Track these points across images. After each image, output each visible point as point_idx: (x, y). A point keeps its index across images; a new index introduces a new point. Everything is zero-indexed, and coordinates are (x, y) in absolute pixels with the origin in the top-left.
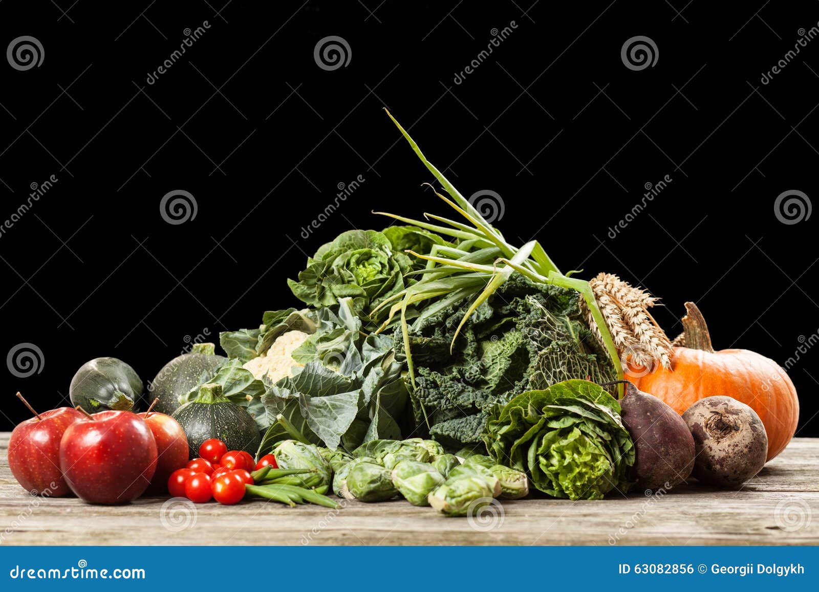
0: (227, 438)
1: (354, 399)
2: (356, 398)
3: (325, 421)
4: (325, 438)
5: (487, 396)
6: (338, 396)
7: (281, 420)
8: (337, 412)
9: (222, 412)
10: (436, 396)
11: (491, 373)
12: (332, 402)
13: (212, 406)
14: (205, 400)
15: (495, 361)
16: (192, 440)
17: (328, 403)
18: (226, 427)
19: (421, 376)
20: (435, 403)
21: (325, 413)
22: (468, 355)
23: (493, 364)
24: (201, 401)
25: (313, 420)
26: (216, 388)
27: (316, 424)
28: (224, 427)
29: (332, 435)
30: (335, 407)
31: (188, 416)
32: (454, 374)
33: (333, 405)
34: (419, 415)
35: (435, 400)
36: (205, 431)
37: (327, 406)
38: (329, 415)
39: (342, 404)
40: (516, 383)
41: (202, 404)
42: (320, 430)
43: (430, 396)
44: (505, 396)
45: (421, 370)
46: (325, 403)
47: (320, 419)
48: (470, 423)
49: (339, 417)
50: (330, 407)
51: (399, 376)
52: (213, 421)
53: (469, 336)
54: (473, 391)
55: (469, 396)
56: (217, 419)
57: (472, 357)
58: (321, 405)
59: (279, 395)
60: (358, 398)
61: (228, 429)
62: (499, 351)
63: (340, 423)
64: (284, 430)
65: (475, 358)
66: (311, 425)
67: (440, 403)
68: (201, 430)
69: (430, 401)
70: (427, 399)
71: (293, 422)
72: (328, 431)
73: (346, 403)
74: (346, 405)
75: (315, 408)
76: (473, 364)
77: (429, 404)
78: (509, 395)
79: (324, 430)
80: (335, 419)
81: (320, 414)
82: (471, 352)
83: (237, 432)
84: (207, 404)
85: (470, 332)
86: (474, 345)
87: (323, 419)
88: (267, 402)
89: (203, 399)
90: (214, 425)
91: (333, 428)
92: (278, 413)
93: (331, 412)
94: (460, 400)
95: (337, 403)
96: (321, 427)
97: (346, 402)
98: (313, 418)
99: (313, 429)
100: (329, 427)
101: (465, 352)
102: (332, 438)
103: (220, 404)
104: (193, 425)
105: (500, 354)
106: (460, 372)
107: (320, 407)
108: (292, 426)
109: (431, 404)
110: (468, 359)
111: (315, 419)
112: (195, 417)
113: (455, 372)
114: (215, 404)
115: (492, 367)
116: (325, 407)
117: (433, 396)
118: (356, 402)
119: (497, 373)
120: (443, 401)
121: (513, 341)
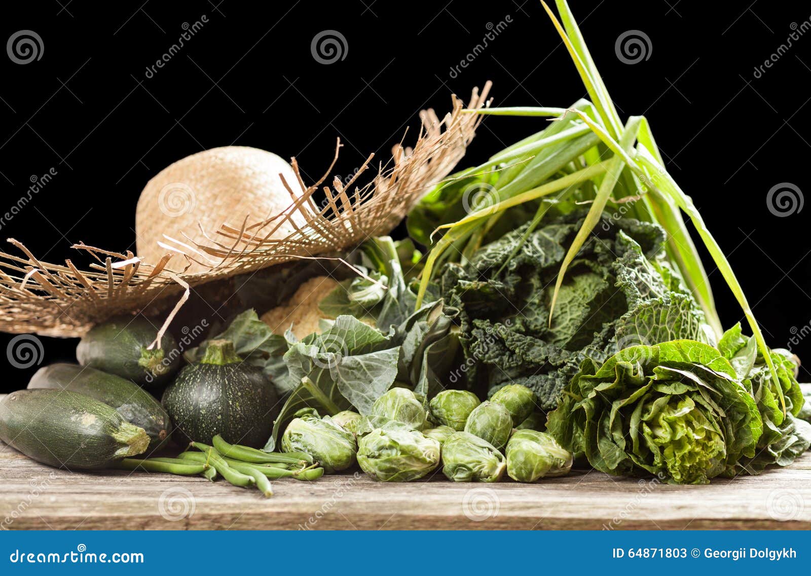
0: (240, 407)
1: (392, 359)
2: (395, 358)
3: (359, 385)
4: (359, 404)
5: (560, 351)
6: (374, 355)
7: (307, 384)
8: (372, 374)
9: (234, 375)
10: (497, 352)
11: (560, 324)
12: (367, 362)
13: (222, 367)
14: (214, 360)
15: (564, 310)
16: (200, 409)
17: (362, 363)
18: (240, 394)
19: (478, 328)
20: (497, 360)
21: (358, 375)
22: (533, 304)
23: (562, 313)
24: (208, 362)
25: (344, 384)
26: (227, 345)
27: (347, 388)
28: (237, 394)
29: (366, 402)
30: (370, 367)
31: (194, 380)
32: (518, 326)
33: (368, 366)
34: (473, 374)
35: (496, 357)
36: (215, 398)
37: (362, 367)
38: (363, 377)
39: (379, 365)
40: (595, 334)
41: (211, 366)
42: (353, 396)
43: (490, 352)
44: (585, 353)
45: (477, 322)
46: (359, 363)
47: (352, 382)
48: (542, 386)
49: (375, 380)
50: (365, 368)
51: (448, 331)
52: (224, 385)
53: (535, 281)
54: (544, 345)
55: (540, 350)
56: (229, 384)
57: (539, 306)
58: (355, 366)
59: (305, 353)
60: (398, 358)
61: (242, 396)
62: (569, 299)
63: (376, 388)
64: (310, 395)
65: (542, 308)
66: (342, 390)
67: (501, 360)
68: (210, 397)
69: (490, 358)
70: (487, 356)
71: (321, 386)
72: (362, 397)
73: (384, 364)
74: (384, 367)
75: (347, 370)
76: (538, 314)
77: (489, 361)
78: (589, 350)
79: (357, 395)
80: (371, 382)
81: (352, 377)
82: (537, 301)
83: (252, 400)
84: (217, 366)
85: (537, 277)
86: (542, 292)
87: (357, 382)
88: (291, 361)
89: (211, 359)
90: (225, 391)
91: (368, 394)
92: (303, 375)
93: (366, 373)
94: (530, 357)
95: (373, 363)
96: (354, 392)
97: (383, 362)
98: (345, 381)
99: (345, 395)
100: (363, 391)
101: (530, 300)
102: (367, 406)
103: (231, 365)
104: (200, 391)
105: (570, 302)
106: (524, 323)
107: (353, 369)
108: (319, 390)
109: (492, 361)
110: (532, 308)
111: (347, 383)
112: (203, 381)
113: (518, 325)
114: (226, 366)
115: (560, 317)
116: (358, 367)
117: (494, 352)
118: (395, 362)
119: (567, 324)
120: (505, 358)
121: (586, 286)
